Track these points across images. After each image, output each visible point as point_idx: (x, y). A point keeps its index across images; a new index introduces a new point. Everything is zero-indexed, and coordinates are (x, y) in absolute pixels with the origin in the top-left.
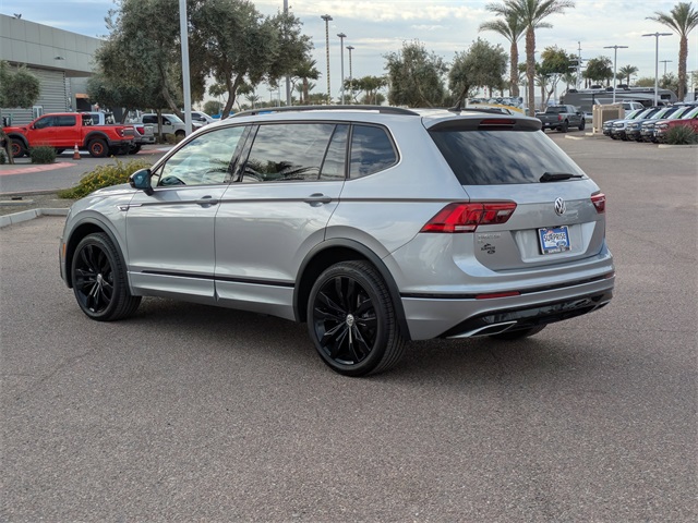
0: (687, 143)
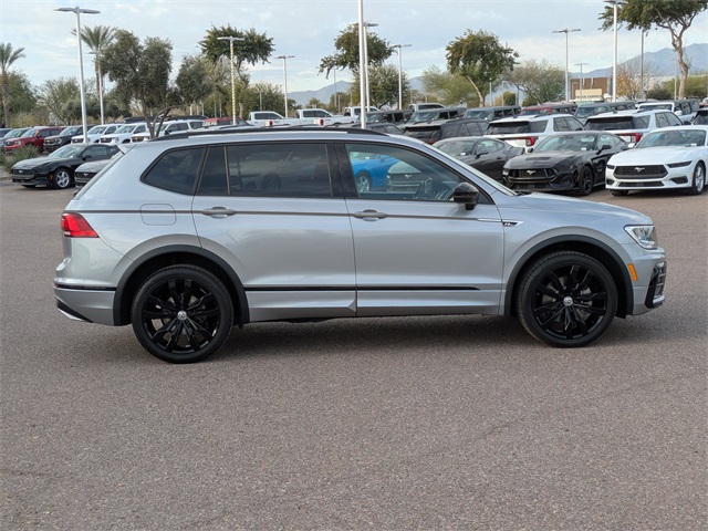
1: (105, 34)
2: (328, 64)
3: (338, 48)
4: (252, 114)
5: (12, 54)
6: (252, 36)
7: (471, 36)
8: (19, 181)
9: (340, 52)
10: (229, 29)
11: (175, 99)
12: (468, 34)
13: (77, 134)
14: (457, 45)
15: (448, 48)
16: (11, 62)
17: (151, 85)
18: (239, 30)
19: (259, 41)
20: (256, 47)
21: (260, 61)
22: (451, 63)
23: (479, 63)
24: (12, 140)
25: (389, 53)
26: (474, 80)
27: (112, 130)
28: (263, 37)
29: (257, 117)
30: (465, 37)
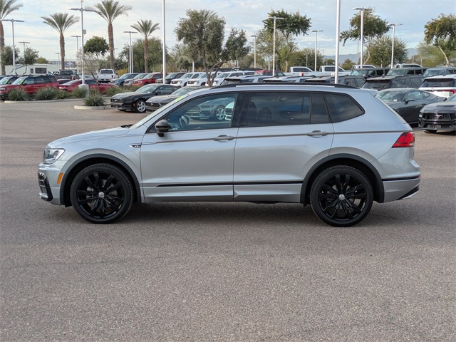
0: (23, 100)
1: (206, 15)
2: (345, 36)
3: (352, 25)
4: (292, 68)
5: (151, 27)
6: (297, 17)
7: (443, 18)
8: (115, 106)
9: (353, 29)
10: (283, 12)
11: (225, 57)
12: (441, 17)
13: (175, 78)
14: (432, 24)
15: (426, 27)
16: (151, 32)
17: (210, 47)
18: (289, 13)
19: (301, 20)
20: (300, 24)
21: (302, 34)
22: (428, 37)
23: (448, 36)
24: (137, 80)
25: (387, 29)
26: (443, 49)
27: (196, 76)
28: (304, 18)
29: (295, 70)
30: (439, 19)
